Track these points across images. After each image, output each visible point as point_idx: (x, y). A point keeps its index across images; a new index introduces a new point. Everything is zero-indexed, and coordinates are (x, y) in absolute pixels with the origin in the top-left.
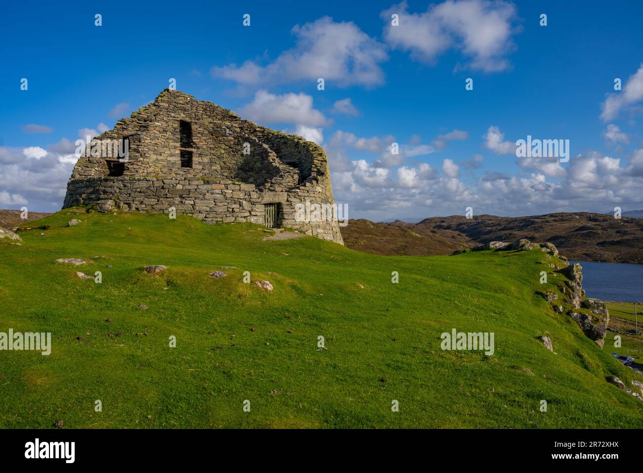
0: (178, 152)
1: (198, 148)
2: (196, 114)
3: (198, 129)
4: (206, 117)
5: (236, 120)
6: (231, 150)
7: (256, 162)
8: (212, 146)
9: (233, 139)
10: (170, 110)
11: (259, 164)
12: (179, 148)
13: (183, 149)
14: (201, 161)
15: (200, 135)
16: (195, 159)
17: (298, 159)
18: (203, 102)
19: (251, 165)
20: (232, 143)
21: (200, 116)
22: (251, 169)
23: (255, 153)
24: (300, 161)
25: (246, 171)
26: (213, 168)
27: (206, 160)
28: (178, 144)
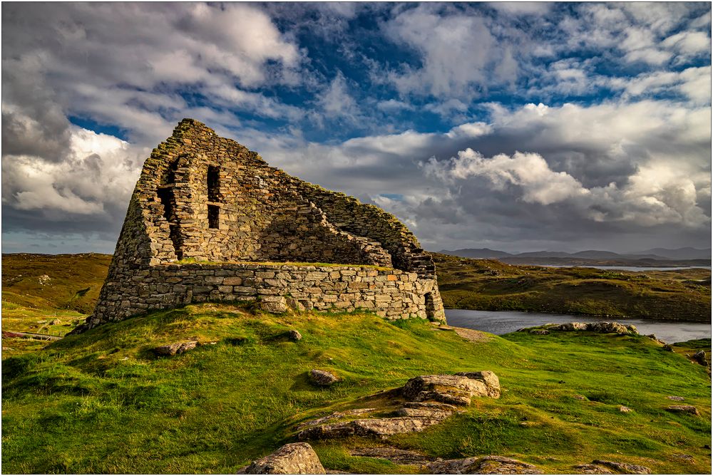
0: (206, 208)
1: (225, 202)
2: (219, 155)
3: (227, 177)
4: (229, 159)
5: (264, 167)
6: (265, 206)
7: (299, 224)
8: (241, 200)
9: (268, 192)
10: (193, 150)
11: (304, 228)
12: (207, 202)
13: (211, 203)
14: (227, 219)
15: (228, 185)
16: (222, 217)
17: (350, 223)
18: (226, 139)
19: (292, 228)
20: (267, 197)
21: (223, 159)
22: (293, 233)
23: (299, 212)
24: (352, 227)
25: (285, 235)
26: (242, 229)
27: (233, 218)
28: (206, 197)
